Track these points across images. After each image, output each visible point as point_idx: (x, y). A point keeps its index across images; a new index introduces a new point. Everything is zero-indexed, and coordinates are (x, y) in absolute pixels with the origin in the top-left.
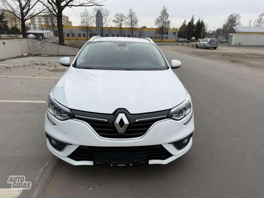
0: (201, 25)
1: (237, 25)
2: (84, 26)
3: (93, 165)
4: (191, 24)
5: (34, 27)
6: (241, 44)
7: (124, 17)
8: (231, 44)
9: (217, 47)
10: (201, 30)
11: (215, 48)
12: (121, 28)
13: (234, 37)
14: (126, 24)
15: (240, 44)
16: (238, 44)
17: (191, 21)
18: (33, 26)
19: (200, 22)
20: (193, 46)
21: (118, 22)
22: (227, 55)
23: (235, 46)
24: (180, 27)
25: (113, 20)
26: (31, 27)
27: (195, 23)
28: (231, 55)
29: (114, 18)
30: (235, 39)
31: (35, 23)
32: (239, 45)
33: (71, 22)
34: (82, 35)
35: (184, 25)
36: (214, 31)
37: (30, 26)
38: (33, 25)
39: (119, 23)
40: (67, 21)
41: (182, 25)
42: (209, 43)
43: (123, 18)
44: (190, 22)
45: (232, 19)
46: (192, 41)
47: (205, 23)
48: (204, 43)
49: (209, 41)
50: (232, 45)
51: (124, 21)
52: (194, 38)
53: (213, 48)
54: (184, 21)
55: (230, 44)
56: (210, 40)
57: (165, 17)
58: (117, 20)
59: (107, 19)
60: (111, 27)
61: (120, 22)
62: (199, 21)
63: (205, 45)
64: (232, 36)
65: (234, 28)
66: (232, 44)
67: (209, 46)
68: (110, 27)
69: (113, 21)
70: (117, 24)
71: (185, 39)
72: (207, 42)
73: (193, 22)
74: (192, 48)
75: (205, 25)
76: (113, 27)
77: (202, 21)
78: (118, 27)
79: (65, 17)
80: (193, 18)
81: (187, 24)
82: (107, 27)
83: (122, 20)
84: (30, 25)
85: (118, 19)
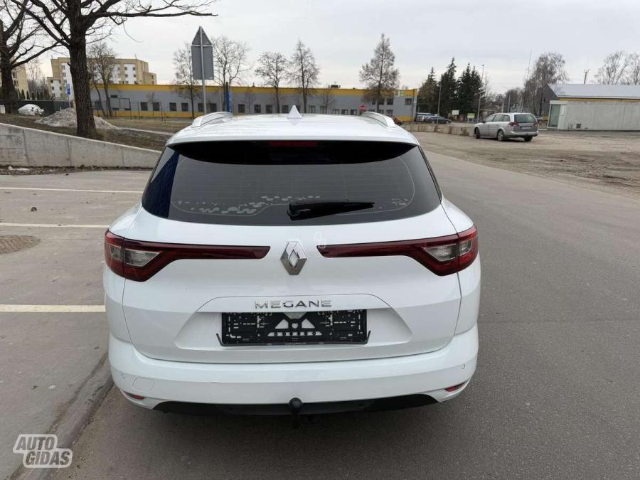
0: (472, 81)
1: (559, 82)
2: (185, 84)
4: (448, 78)
5: (61, 88)
6: (583, 128)
7: (283, 62)
8: (556, 126)
9: (536, 135)
10: (474, 93)
11: (528, 139)
12: (277, 88)
13: (563, 109)
14: (289, 80)
15: (579, 126)
16: (575, 127)
17: (449, 71)
18: (60, 85)
19: (471, 73)
20: (465, 134)
21: (268, 75)
22: (570, 158)
23: (568, 131)
24: (421, 85)
25: (256, 68)
26: (53, 88)
27: (458, 75)
29: (258, 65)
30: (565, 116)
31: (65, 78)
32: (578, 130)
33: (155, 75)
34: (179, 107)
35: (430, 80)
37: (52, 85)
38: (60, 82)
39: (273, 77)
40: (144, 73)
41: (425, 82)
42: (512, 124)
43: (280, 65)
44: (445, 74)
45: (545, 67)
46: (452, 119)
47: (480, 72)
48: (497, 125)
49: (513, 121)
50: (560, 130)
51: (283, 72)
52: (455, 112)
53: (522, 139)
54: (429, 72)
55: (553, 126)
56: (515, 116)
57: (386, 62)
58: (266, 70)
59: (242, 67)
60: (251, 86)
61: (275, 73)
62: (468, 70)
63: (501, 129)
64: (560, 105)
65: (552, 87)
66: (560, 126)
67: (513, 133)
68: (248, 88)
69: (258, 71)
70: (267, 78)
71: (436, 115)
72: (508, 122)
73: (452, 74)
74: (460, 137)
75: (484, 81)
76: (256, 86)
77: (473, 72)
78: (270, 86)
79: (139, 63)
80: (452, 64)
81: (438, 78)
82: (243, 86)
83: (278, 70)
84: (52, 81)
85: (270, 66)
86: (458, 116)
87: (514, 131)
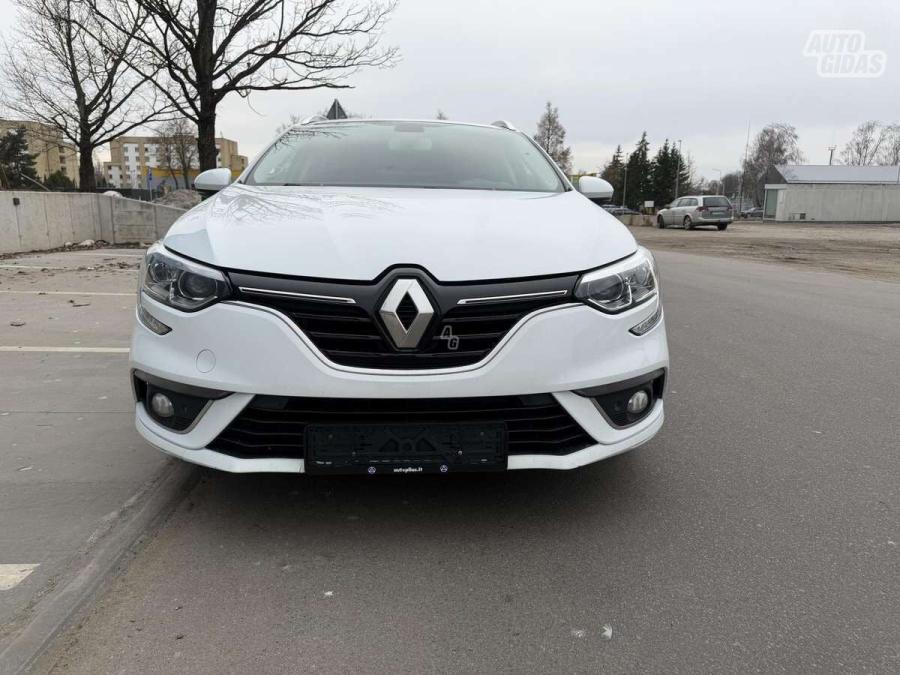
0: (670, 162)
1: (790, 162)
3: (303, 471)
4: (638, 159)
5: (121, 177)
6: (808, 219)
8: (774, 216)
9: (730, 222)
10: (674, 178)
11: (722, 226)
13: (781, 196)
15: (803, 216)
16: (797, 217)
17: (640, 149)
18: (120, 173)
19: (670, 151)
20: (649, 224)
22: (763, 245)
23: (790, 222)
24: (604, 169)
26: (111, 176)
27: (652, 155)
28: (778, 246)
30: (784, 201)
31: (127, 164)
32: (803, 221)
33: (246, 158)
35: (616, 162)
36: (715, 184)
37: (110, 172)
38: (120, 168)
40: (232, 156)
41: (608, 165)
42: (700, 209)
44: (635, 153)
45: (771, 142)
46: (644, 212)
47: (684, 154)
48: (684, 211)
49: (701, 204)
50: (779, 222)
52: (649, 204)
53: (716, 227)
54: (613, 152)
55: (770, 216)
56: (704, 199)
57: (553, 138)
62: (666, 148)
63: (687, 217)
64: (777, 190)
65: (780, 169)
66: (779, 217)
67: (702, 219)
71: (622, 208)
72: (696, 207)
73: (644, 155)
74: (645, 228)
75: (686, 162)
77: (673, 151)
79: (226, 143)
80: (643, 140)
81: (625, 159)
84: (110, 168)
86: (653, 209)
87: (703, 216)
